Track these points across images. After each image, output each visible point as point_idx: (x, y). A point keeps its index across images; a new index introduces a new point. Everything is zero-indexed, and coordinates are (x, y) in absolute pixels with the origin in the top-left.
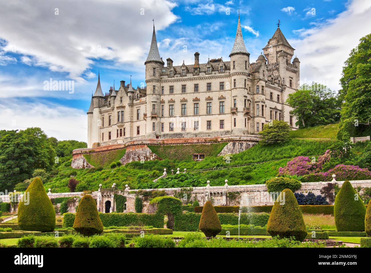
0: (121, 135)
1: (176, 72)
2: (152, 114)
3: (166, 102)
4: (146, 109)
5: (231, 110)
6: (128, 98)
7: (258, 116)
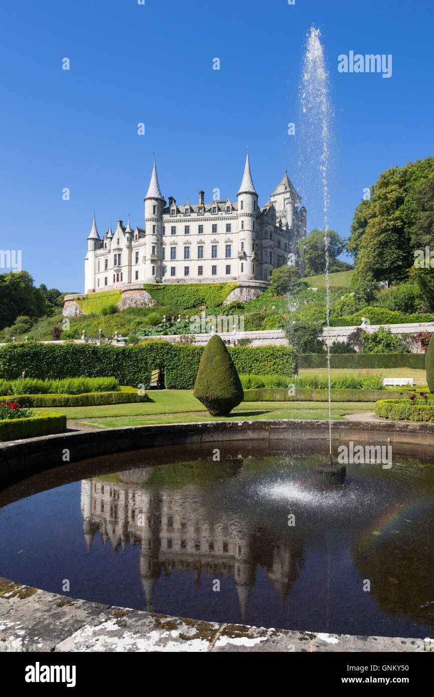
0: (118, 281)
1: (179, 211)
2: (152, 257)
3: (168, 244)
4: (145, 251)
5: (239, 254)
6: (126, 240)
7: (266, 263)
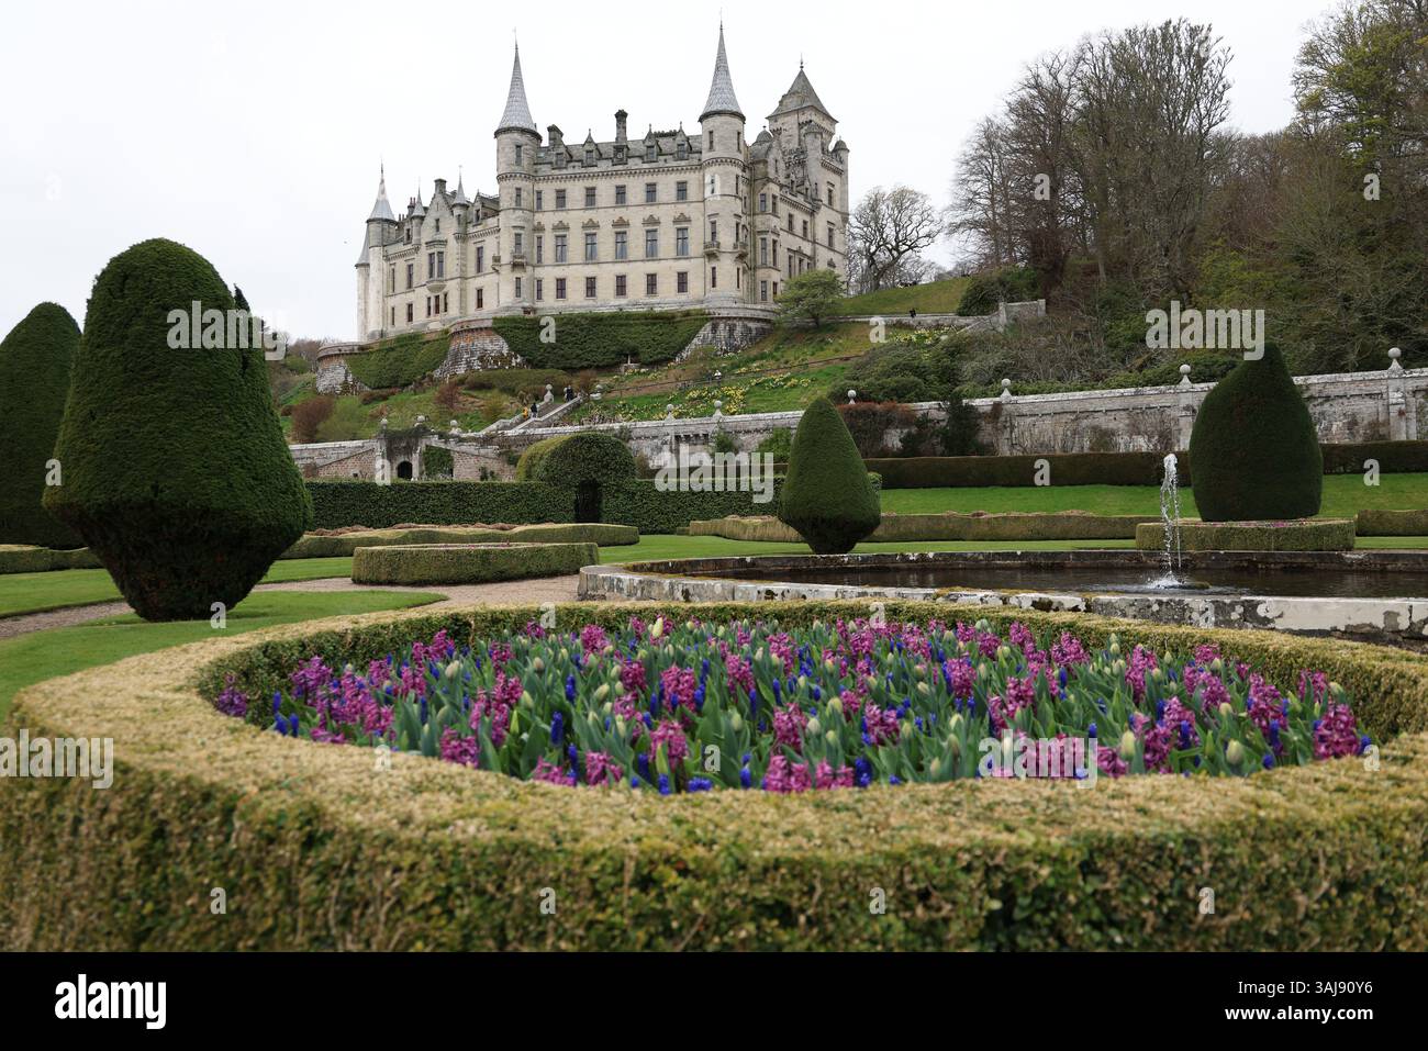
0: (437, 311)
1: (571, 156)
2: (515, 257)
3: (548, 228)
4: (499, 245)
5: (706, 247)
6: (455, 220)
7: (764, 266)
